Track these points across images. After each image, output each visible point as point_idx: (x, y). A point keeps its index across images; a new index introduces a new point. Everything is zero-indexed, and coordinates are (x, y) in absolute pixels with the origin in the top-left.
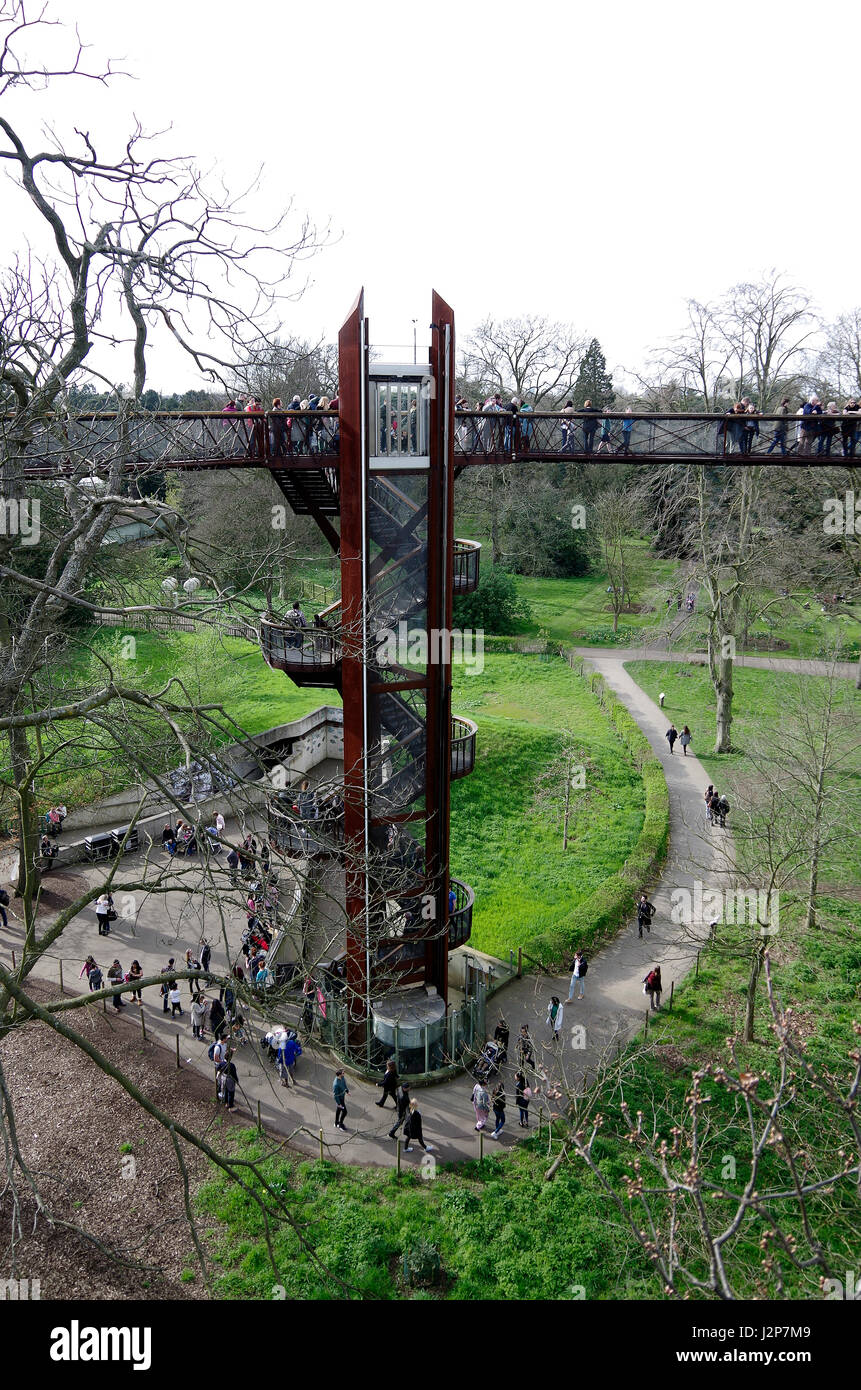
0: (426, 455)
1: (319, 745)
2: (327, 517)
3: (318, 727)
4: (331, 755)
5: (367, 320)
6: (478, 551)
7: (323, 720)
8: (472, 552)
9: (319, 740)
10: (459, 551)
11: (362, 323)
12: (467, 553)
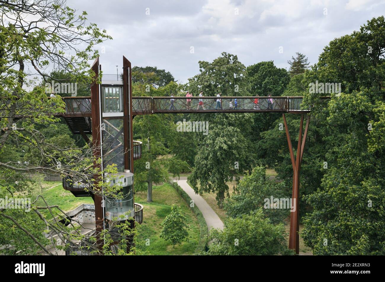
0: (122, 112)
1: (81, 218)
2: (87, 135)
3: (81, 212)
4: (86, 222)
5: (100, 65)
6: (141, 145)
7: (83, 209)
8: (139, 145)
9: (81, 217)
10: (134, 145)
11: (99, 66)
12: (137, 145)
